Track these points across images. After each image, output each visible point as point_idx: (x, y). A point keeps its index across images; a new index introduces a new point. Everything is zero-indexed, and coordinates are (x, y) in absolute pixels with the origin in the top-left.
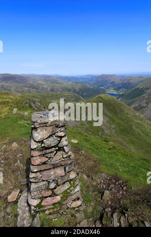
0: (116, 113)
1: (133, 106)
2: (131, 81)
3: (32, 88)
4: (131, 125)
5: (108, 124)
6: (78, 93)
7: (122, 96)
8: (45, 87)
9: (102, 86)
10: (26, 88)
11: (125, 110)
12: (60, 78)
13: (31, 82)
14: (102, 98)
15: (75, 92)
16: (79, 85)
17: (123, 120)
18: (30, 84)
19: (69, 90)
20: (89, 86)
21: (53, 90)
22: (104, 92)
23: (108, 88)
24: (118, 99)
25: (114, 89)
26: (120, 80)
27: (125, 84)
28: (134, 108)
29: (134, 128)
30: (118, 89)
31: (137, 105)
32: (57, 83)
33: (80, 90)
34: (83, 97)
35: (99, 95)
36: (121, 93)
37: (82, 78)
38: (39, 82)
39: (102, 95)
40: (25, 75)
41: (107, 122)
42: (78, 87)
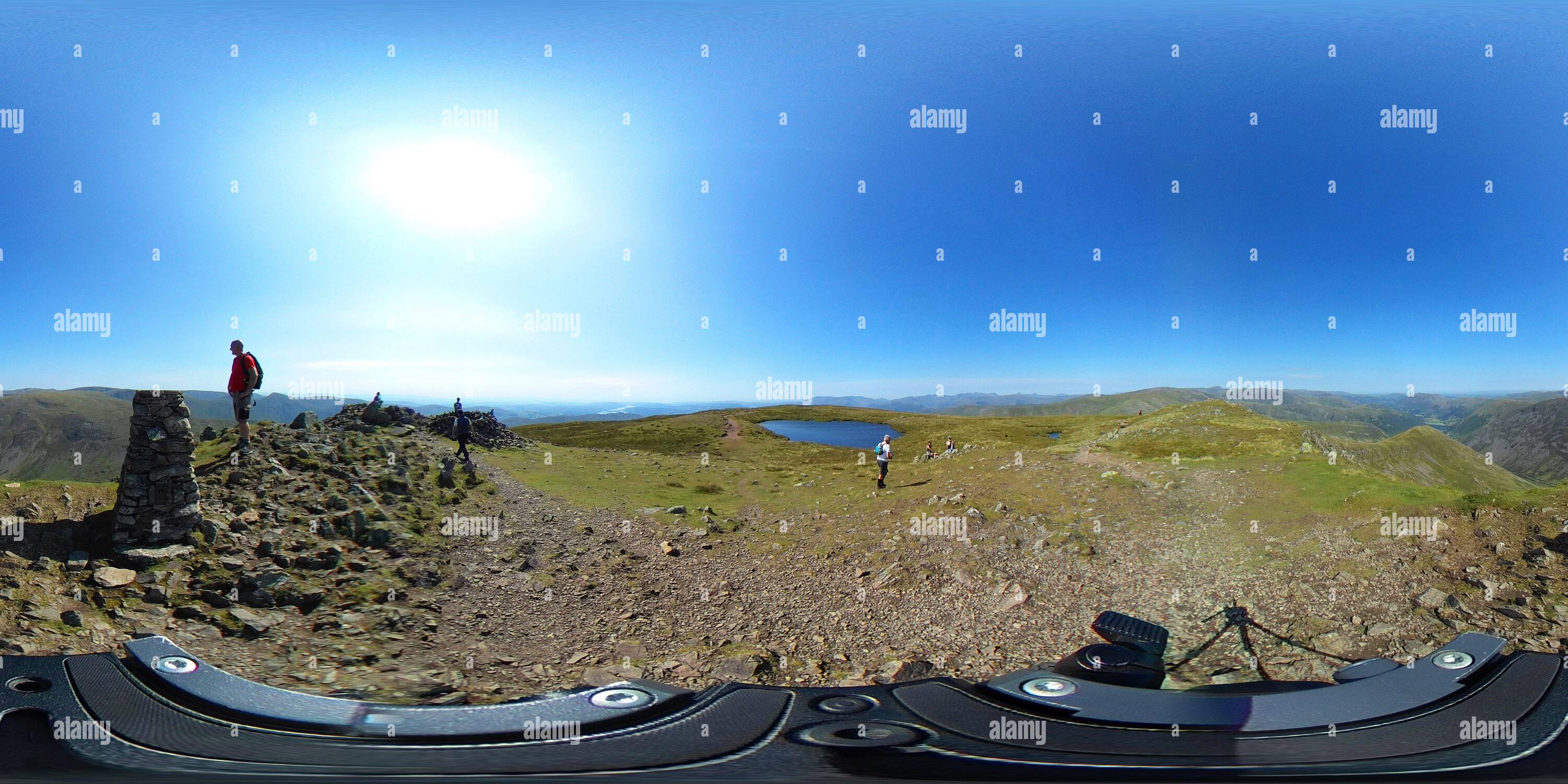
0: (1445, 458)
1: (1472, 444)
2: (1464, 405)
3: (1300, 413)
4: (1470, 476)
5: (1433, 478)
6: (1376, 423)
7: (1452, 428)
8: (1321, 411)
9: (1418, 412)
10: (1289, 412)
11: (1460, 452)
12: (1345, 397)
13: (1299, 403)
14: (1419, 432)
15: (1371, 422)
16: (1378, 410)
17: (1456, 469)
18: (1296, 405)
19: (1362, 419)
20: (1395, 412)
21: (1333, 417)
22: (1422, 423)
23: (1428, 416)
24: (1446, 433)
25: (1439, 418)
26: (1447, 402)
27: (1456, 410)
28: (1473, 448)
29: (1476, 480)
30: (1444, 417)
31: (1475, 442)
32: (1340, 405)
33: (1380, 418)
34: (1385, 430)
35: (1414, 428)
36: (1451, 424)
37: (1383, 398)
38: (1311, 403)
39: (1419, 428)
40: (1290, 390)
41: (1430, 474)
42: (1376, 413)
